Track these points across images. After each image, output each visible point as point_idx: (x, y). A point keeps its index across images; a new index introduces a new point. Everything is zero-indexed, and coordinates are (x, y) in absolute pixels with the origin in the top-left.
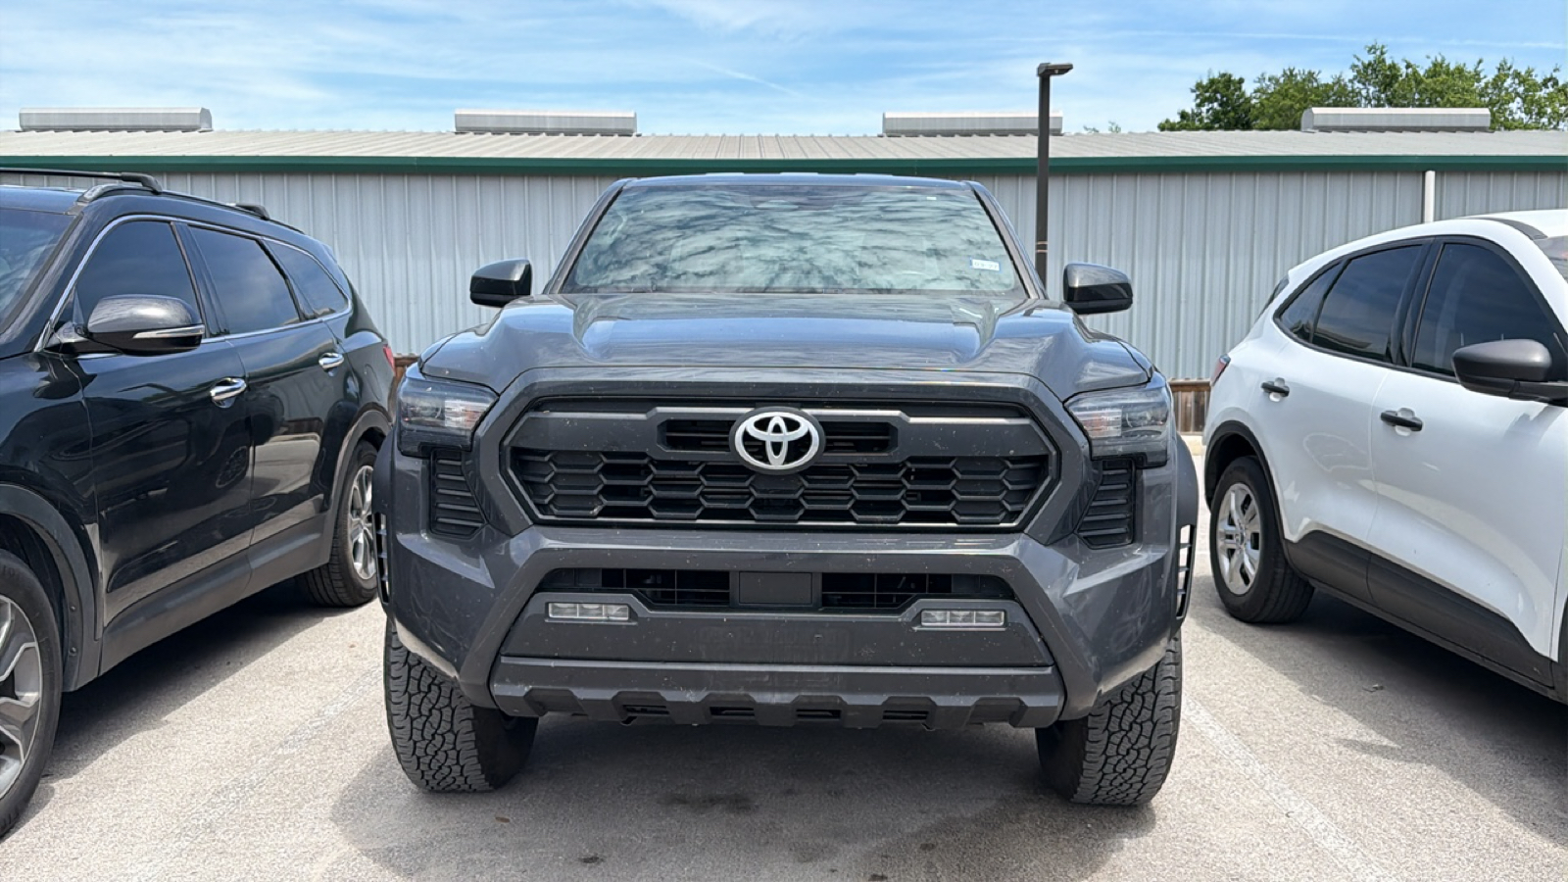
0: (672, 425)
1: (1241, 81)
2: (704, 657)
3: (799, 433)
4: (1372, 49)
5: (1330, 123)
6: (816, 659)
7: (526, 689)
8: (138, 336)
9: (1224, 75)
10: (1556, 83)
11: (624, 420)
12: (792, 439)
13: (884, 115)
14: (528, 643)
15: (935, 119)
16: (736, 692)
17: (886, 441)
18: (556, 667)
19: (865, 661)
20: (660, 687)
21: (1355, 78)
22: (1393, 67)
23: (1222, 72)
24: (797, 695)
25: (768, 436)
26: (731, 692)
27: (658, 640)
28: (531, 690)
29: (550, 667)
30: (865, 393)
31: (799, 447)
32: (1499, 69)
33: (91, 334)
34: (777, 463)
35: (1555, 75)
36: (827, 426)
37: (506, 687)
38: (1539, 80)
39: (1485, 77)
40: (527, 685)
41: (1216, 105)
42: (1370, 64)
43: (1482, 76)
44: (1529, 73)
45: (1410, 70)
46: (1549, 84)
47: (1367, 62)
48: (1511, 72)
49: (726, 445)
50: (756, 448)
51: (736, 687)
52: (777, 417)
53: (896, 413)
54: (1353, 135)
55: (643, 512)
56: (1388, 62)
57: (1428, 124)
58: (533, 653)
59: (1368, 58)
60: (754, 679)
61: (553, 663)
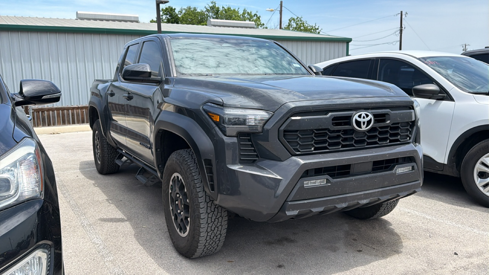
0: (335, 118)
1: (175, 9)
2: (347, 192)
3: (368, 119)
4: (212, 3)
5: (216, 24)
6: (374, 188)
7: (297, 212)
8: (44, 97)
9: (170, 7)
10: (257, 16)
11: (322, 118)
12: (368, 120)
13: (77, 12)
14: (298, 196)
15: (96, 14)
16: (355, 202)
17: (385, 119)
18: (307, 203)
19: (386, 186)
20: (336, 204)
21: (206, 11)
22: (218, 8)
23: (169, 6)
24: (369, 199)
25: (361, 120)
26: (354, 202)
27: (336, 189)
28: (299, 212)
29: (305, 203)
30: (381, 105)
31: (369, 122)
32: (244, 11)
33: (25, 97)
34: (364, 128)
35: (257, 13)
36: (375, 116)
37: (291, 212)
38: (253, 15)
39: (240, 13)
40: (297, 210)
41: (168, 16)
42: (212, 7)
43: (239, 12)
44: (251, 13)
45: (223, 9)
46: (255, 16)
47: (211, 6)
48: (247, 12)
49: (350, 123)
50: (358, 123)
51: (355, 200)
52: (363, 113)
53: (388, 110)
54: (222, 28)
55: (326, 148)
56: (217, 6)
57: (240, 26)
58: (300, 199)
59: (211, 5)
60: (360, 196)
61: (306, 202)
